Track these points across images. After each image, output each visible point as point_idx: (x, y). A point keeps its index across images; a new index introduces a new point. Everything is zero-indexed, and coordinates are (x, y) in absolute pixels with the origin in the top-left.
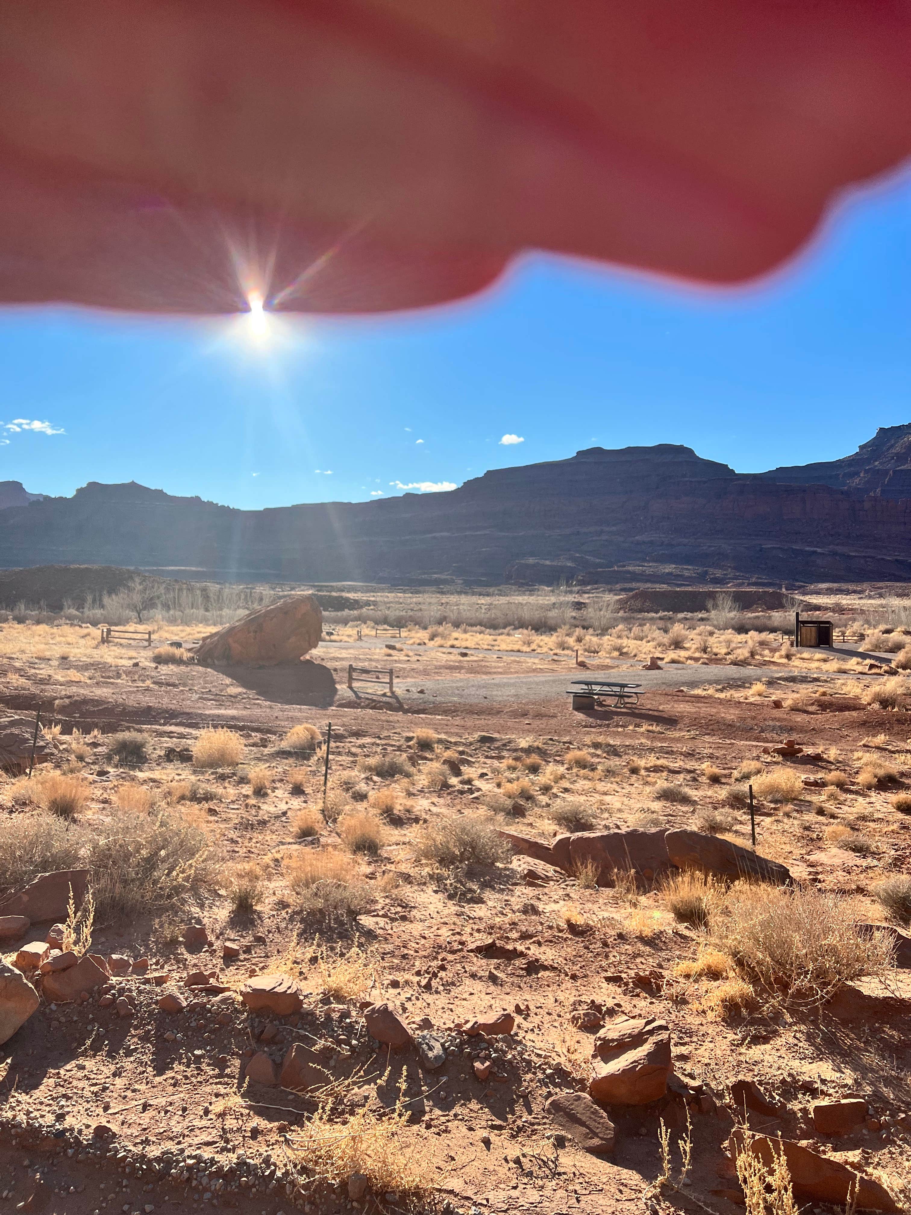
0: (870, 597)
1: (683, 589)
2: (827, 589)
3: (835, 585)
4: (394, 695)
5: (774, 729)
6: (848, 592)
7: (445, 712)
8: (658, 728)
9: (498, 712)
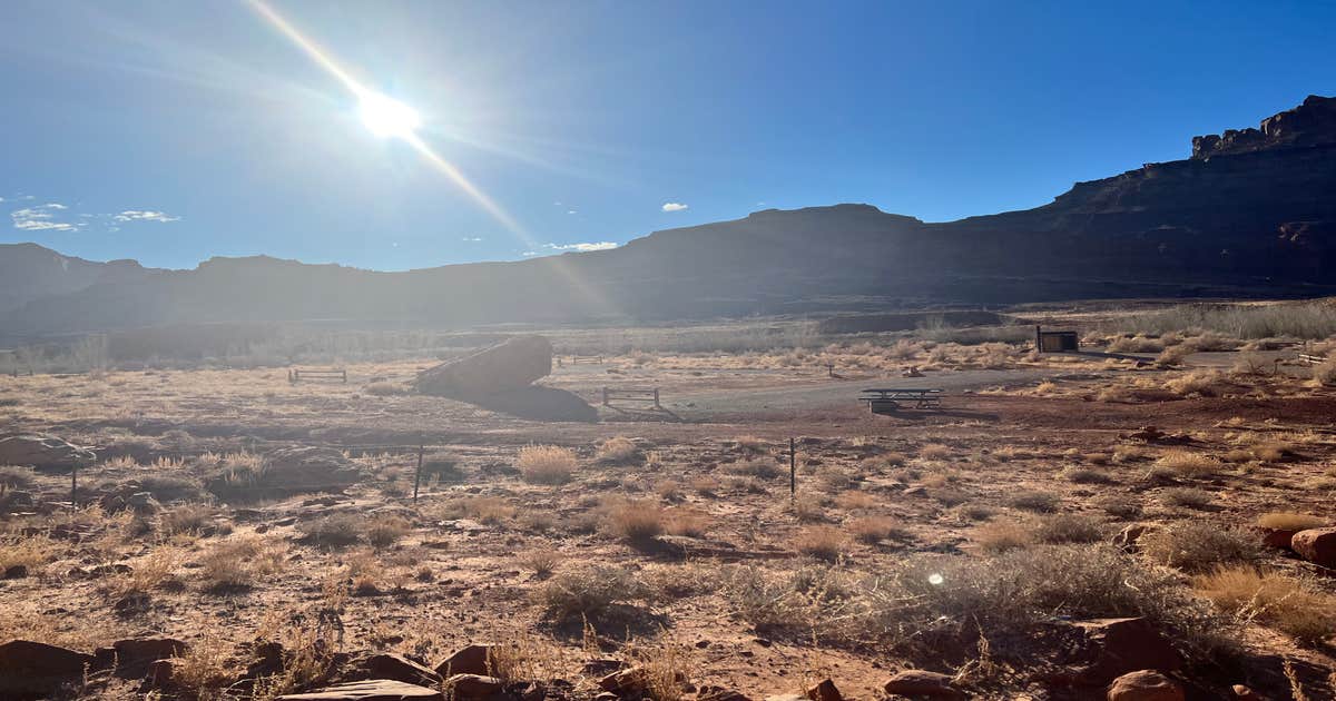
0: (1078, 312)
1: (875, 314)
2: (1033, 308)
3: (1041, 304)
4: (662, 409)
5: (1108, 418)
6: (1055, 309)
7: (730, 421)
8: (982, 423)
9: (791, 419)
